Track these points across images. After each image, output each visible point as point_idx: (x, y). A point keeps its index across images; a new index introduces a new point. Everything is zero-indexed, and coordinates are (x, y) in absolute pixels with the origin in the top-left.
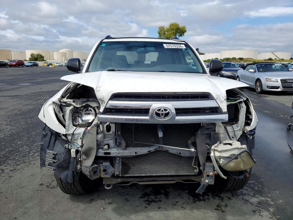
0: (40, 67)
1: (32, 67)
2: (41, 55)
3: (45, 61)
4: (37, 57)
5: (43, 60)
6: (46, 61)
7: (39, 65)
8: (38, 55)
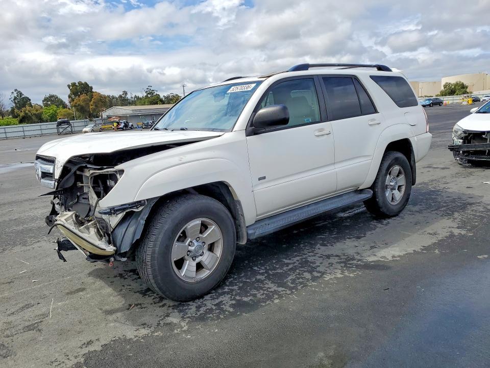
0: (446, 105)
1: (430, 106)
2: (463, 84)
3: (468, 93)
4: (455, 87)
5: (465, 92)
6: (471, 93)
7: (444, 102)
8: (457, 84)
